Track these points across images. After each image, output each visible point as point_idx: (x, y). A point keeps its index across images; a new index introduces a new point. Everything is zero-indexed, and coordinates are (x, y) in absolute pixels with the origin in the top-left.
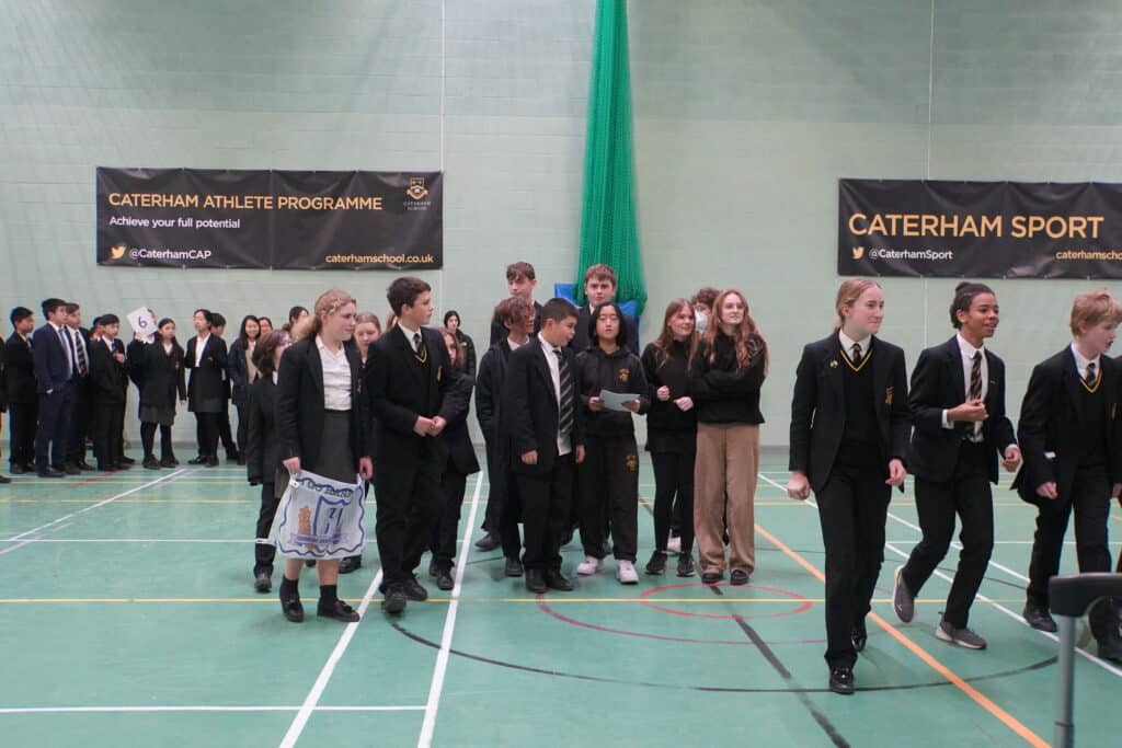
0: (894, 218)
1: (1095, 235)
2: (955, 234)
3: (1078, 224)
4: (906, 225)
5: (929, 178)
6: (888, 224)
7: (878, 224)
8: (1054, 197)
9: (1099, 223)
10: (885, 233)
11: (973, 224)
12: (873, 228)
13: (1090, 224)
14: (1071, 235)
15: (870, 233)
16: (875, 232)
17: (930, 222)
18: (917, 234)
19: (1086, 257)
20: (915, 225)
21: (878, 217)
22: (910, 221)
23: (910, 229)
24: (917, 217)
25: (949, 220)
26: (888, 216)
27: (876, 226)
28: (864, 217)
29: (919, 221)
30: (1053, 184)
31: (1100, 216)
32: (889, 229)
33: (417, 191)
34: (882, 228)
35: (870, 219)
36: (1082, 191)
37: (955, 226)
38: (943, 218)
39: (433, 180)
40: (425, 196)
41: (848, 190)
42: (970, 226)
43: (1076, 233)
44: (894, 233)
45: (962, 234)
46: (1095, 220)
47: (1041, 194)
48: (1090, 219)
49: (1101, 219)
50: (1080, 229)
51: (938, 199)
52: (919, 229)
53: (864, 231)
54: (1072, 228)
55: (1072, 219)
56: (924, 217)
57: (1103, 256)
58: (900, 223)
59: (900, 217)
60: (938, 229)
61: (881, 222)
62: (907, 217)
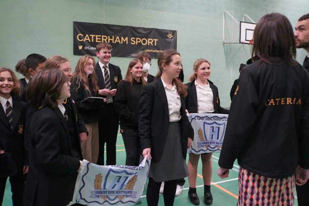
0: (93, 36)
1: (155, 45)
2: (113, 42)
3: (150, 41)
4: (97, 39)
5: (104, 23)
6: (91, 38)
7: (87, 38)
8: (144, 32)
9: (157, 41)
10: (90, 41)
11: (119, 39)
12: (85, 39)
13: (154, 41)
14: (149, 44)
15: (84, 41)
16: (86, 40)
17: (105, 38)
18: (100, 42)
19: (153, 51)
20: (100, 39)
21: (87, 35)
22: (98, 37)
23: (98, 40)
24: (100, 36)
25: (111, 38)
26: (91, 35)
27: (86, 38)
28: (82, 35)
29: (101, 37)
30: (143, 28)
31: (157, 39)
32: (91, 39)
34: (89, 39)
35: (84, 36)
36: (151, 32)
37: (113, 40)
38: (109, 37)
41: (76, 25)
42: (118, 40)
43: (150, 44)
44: (93, 41)
45: (115, 42)
46: (156, 40)
47: (140, 31)
48: (154, 40)
49: (157, 40)
50: (151, 43)
51: (107, 30)
52: (101, 40)
53: (82, 40)
54: (149, 42)
55: (149, 40)
56: (103, 36)
57: (158, 51)
58: (95, 38)
59: (95, 36)
60: (107, 40)
61: (88, 37)
62: (97, 36)
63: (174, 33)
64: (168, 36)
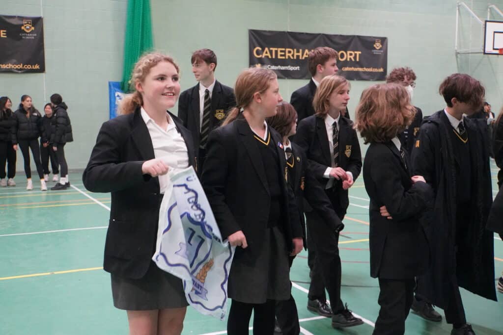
0: (274, 49)
1: (358, 60)
2: (301, 58)
3: (351, 54)
4: (279, 53)
5: (289, 31)
6: (271, 52)
8: (342, 42)
9: (360, 54)
10: (270, 57)
12: (264, 54)
13: (356, 54)
14: (348, 60)
15: (263, 57)
16: (265, 56)
17: (290, 52)
18: (284, 58)
19: (354, 70)
20: (283, 53)
21: (266, 49)
22: (281, 51)
23: (281, 55)
24: (283, 49)
25: (298, 52)
26: (271, 49)
27: (266, 54)
28: (260, 49)
29: (284, 51)
30: (341, 36)
31: (359, 51)
32: (272, 55)
33: (28, 27)
34: (269, 55)
35: (263, 50)
36: (352, 40)
37: (300, 54)
38: (295, 50)
39: (37, 22)
40: (32, 30)
41: (254, 36)
43: (350, 59)
44: (274, 57)
45: (303, 58)
46: (358, 53)
47: (337, 40)
48: (356, 52)
49: (360, 53)
50: (352, 57)
51: (292, 40)
52: (285, 55)
53: (260, 56)
54: (349, 57)
55: (349, 52)
56: (287, 50)
57: (360, 69)
58: (276, 52)
59: (276, 49)
60: (293, 55)
61: (268, 52)
62: (280, 49)
63: (383, 40)
64: (375, 46)
